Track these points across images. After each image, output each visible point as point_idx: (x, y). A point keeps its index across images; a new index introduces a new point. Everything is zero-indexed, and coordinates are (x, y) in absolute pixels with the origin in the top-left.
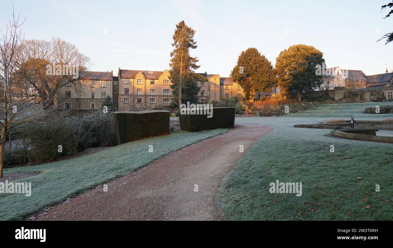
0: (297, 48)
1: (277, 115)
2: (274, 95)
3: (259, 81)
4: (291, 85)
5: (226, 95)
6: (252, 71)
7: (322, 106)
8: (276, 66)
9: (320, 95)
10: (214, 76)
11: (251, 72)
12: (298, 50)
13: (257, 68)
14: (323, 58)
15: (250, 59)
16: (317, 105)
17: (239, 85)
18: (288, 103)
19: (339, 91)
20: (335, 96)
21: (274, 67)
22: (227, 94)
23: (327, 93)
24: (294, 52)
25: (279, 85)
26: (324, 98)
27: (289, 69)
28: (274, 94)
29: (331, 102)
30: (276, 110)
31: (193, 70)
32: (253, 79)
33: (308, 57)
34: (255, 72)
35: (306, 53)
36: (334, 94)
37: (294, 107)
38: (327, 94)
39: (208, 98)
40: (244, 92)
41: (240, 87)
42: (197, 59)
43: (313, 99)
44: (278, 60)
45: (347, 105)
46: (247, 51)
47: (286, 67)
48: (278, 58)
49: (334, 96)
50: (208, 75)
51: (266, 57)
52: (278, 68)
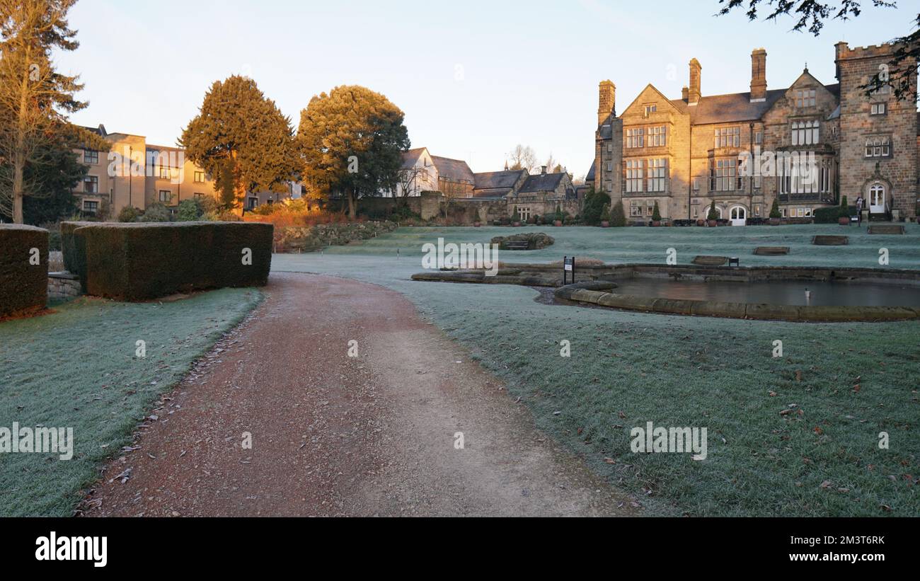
0: (350, 94)
1: (303, 250)
2: (287, 202)
3: (259, 163)
4: (337, 179)
5: (162, 194)
6: (243, 135)
7: (399, 231)
8: (301, 131)
9: (393, 206)
10: (128, 139)
11: (240, 138)
12: (353, 98)
13: (255, 128)
14: (404, 123)
15: (236, 105)
16: (391, 228)
17: (202, 170)
18: (328, 222)
19: (430, 200)
20: (423, 211)
21: (296, 133)
22: (165, 191)
23: (406, 203)
24: (345, 102)
25: (305, 177)
26: (400, 214)
27: (331, 141)
28: (288, 199)
29: (417, 222)
30: (300, 237)
31: (63, 111)
32: (244, 155)
33: (375, 117)
34: (251, 138)
35: (372, 108)
36: (420, 206)
37: (340, 233)
38: (406, 205)
39: (106, 198)
40: (217, 188)
41: (202, 175)
42: (77, 83)
43: (381, 215)
44: (307, 117)
45: (451, 231)
46: (227, 81)
47: (324, 135)
48: (305, 110)
49: (421, 210)
50: (108, 133)
51: (278, 106)
52: (305, 135)
